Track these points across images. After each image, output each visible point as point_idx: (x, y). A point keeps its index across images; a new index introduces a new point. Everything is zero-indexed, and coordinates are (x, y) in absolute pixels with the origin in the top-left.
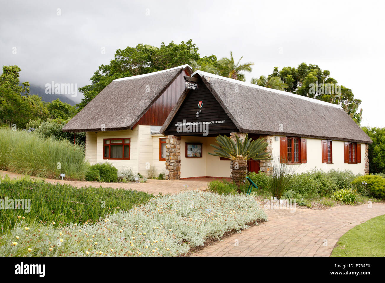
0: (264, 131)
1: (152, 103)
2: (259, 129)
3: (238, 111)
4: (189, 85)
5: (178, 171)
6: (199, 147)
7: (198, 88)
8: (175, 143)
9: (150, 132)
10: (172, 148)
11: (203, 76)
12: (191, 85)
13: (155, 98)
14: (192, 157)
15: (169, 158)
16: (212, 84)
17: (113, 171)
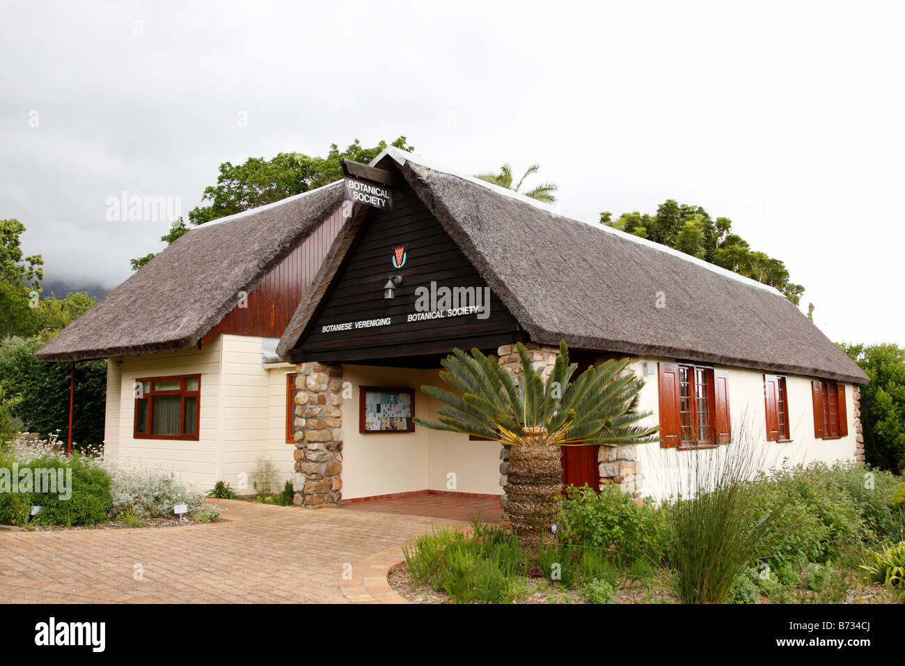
0: (612, 341)
1: (265, 268)
2: (599, 334)
3: (522, 272)
4: (360, 191)
5: (333, 478)
6: (404, 399)
7: (390, 203)
8: (324, 387)
9: (260, 357)
10: (312, 403)
11: (407, 160)
12: (366, 193)
13: (275, 256)
14: (380, 432)
15: (304, 436)
16: (436, 187)
17: (90, 483)
